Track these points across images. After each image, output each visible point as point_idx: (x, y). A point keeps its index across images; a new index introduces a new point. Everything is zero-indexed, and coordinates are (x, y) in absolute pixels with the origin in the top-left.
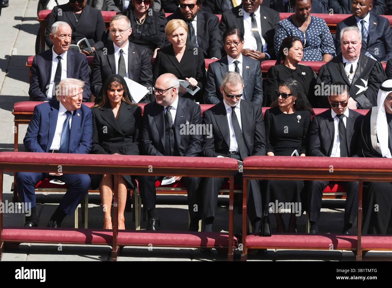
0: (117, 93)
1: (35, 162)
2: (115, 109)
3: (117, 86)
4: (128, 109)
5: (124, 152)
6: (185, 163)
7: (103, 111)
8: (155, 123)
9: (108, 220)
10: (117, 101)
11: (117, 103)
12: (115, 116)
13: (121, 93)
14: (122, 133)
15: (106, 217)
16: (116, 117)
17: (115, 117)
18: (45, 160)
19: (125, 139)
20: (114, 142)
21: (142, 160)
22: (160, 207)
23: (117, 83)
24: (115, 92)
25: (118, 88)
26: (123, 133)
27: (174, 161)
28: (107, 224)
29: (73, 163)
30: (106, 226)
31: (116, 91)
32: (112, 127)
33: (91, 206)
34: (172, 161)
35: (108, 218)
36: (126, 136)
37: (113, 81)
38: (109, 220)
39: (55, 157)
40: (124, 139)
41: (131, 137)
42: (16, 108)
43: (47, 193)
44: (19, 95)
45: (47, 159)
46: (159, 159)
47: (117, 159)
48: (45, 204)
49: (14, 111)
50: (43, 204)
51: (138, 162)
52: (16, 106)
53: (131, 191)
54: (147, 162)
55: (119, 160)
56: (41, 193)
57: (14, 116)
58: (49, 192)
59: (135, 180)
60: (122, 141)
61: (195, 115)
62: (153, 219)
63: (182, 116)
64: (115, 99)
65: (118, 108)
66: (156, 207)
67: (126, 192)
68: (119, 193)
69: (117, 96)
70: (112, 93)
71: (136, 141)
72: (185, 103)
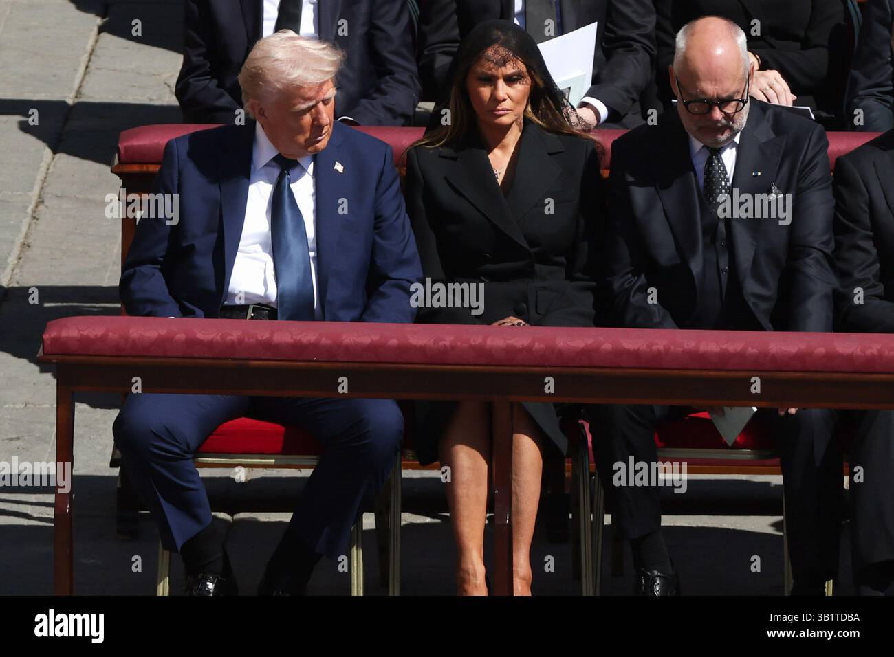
0: (503, 89)
1: (195, 354)
2: (497, 151)
3: (502, 63)
4: (550, 154)
5: (532, 312)
6: (765, 355)
7: (452, 158)
9: (471, 577)
10: (505, 120)
11: (508, 127)
12: (500, 181)
13: (520, 89)
14: (526, 246)
15: (463, 566)
16: (502, 183)
17: (500, 184)
19: (538, 267)
20: (494, 277)
21: (603, 347)
22: (678, 524)
23: (502, 51)
24: (496, 87)
25: (509, 69)
26: (532, 243)
27: (724, 347)
29: (340, 359)
31: (501, 83)
32: (490, 221)
33: (407, 518)
34: (717, 350)
35: (474, 570)
36: (544, 259)
37: (489, 46)
38: (475, 576)
40: (534, 266)
41: (562, 259)
42: (126, 148)
43: (249, 472)
44: (151, 100)
45: (241, 342)
46: (665, 342)
47: (508, 342)
48: (242, 515)
49: (121, 162)
50: (232, 515)
51: (585, 352)
52: (125, 144)
53: (566, 464)
54: (620, 353)
55: (516, 344)
56: (227, 475)
57: (121, 181)
58: (254, 469)
59: (580, 422)
60: (527, 273)
61: (804, 164)
62: (653, 573)
63: (759, 174)
64: (497, 113)
65: (511, 149)
66: (662, 524)
67: (541, 471)
68: (514, 476)
69: (505, 100)
70: (486, 92)
71: (579, 275)
72: (768, 122)
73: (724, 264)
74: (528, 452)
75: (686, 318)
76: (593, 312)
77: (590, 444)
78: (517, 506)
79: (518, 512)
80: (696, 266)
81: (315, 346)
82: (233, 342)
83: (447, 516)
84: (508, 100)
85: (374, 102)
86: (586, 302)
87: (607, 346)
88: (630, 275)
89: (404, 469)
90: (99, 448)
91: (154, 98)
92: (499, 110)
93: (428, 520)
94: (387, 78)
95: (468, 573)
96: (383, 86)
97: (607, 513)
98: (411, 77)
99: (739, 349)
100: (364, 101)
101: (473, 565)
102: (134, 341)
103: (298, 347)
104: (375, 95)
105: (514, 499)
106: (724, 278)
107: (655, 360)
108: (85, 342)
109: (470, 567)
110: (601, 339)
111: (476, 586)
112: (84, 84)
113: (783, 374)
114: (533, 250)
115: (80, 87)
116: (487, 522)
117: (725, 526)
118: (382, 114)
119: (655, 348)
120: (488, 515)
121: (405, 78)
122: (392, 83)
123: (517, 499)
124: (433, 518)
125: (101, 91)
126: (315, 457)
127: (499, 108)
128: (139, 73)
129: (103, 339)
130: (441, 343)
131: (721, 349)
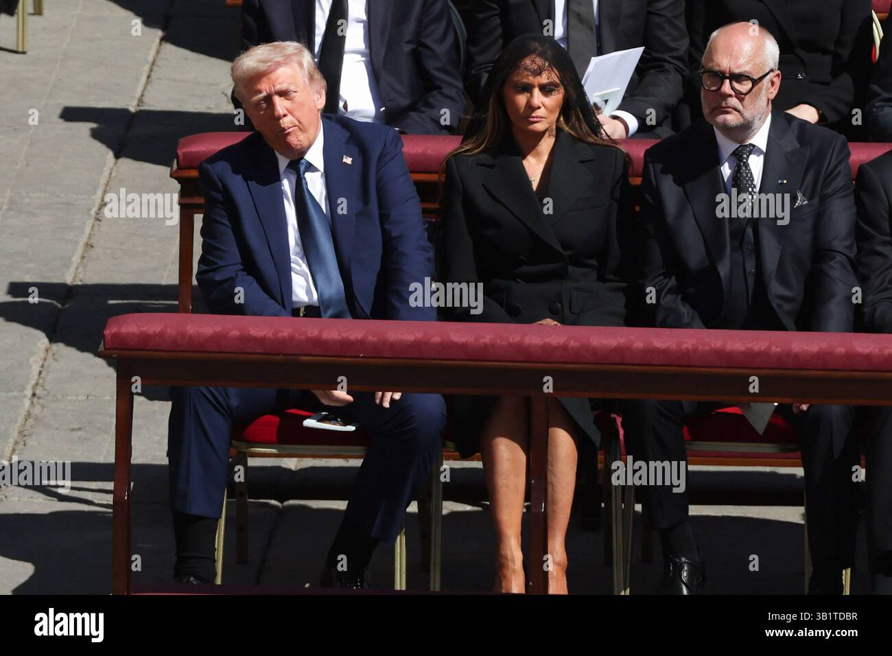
0: (538, 97)
1: (249, 350)
2: (531, 159)
3: (538, 73)
4: (582, 162)
5: (567, 311)
6: (789, 354)
7: (491, 166)
8: (690, 213)
9: (510, 563)
10: (539, 127)
11: (540, 135)
12: (535, 186)
13: (556, 99)
14: (559, 248)
15: (503, 552)
16: (537, 189)
17: (534, 190)
18: (283, 342)
19: (571, 269)
20: (530, 278)
21: (635, 345)
22: (705, 513)
23: (539, 61)
24: (532, 95)
25: (544, 79)
26: (565, 247)
27: (749, 346)
28: (505, 576)
29: (385, 355)
30: (503, 584)
31: (536, 92)
33: (449, 507)
34: (743, 349)
35: (513, 556)
36: (577, 261)
37: (526, 56)
38: (513, 561)
39: (321, 332)
40: (567, 268)
41: (594, 262)
42: (184, 154)
43: (299, 461)
44: (210, 108)
45: (292, 338)
46: (694, 341)
47: (545, 340)
48: (292, 502)
49: (179, 168)
50: (282, 502)
51: (619, 350)
52: (184, 150)
53: (599, 456)
54: (651, 351)
55: (552, 342)
56: (278, 464)
57: (180, 185)
58: (304, 459)
59: (612, 416)
60: (561, 275)
61: (828, 173)
62: (680, 560)
63: (785, 181)
64: (531, 119)
65: (545, 157)
66: (690, 514)
67: (576, 463)
68: (549, 467)
69: (539, 108)
70: (522, 99)
71: (611, 277)
72: (793, 132)
73: (751, 267)
74: (563, 445)
75: (713, 319)
76: (624, 311)
77: (621, 437)
78: (553, 496)
79: (554, 502)
80: (723, 269)
81: (362, 343)
82: (284, 338)
83: (486, 505)
84: (543, 108)
85: (423, 115)
86: (619, 302)
87: (639, 345)
88: (662, 277)
89: (447, 459)
90: (157, 438)
91: (212, 106)
92: (533, 117)
93: (469, 508)
94: (435, 92)
95: (507, 559)
96: (431, 100)
97: (637, 503)
98: (457, 92)
99: (763, 348)
100: (413, 114)
101: (512, 552)
102: (190, 336)
103: (346, 344)
104: (423, 109)
105: (550, 488)
106: (751, 281)
107: (683, 358)
108: (145, 338)
109: (509, 553)
110: (633, 338)
111: (514, 571)
112: (146, 93)
113: (805, 373)
114: (565, 253)
115: (142, 95)
116: (525, 510)
117: (749, 515)
118: (430, 126)
119: (684, 346)
120: (526, 504)
121: (453, 93)
122: (439, 97)
123: (553, 489)
124: (473, 505)
125: (162, 99)
126: (363, 448)
127: (533, 115)
128: (198, 83)
129: (161, 335)
130: (482, 341)
131: (747, 348)
